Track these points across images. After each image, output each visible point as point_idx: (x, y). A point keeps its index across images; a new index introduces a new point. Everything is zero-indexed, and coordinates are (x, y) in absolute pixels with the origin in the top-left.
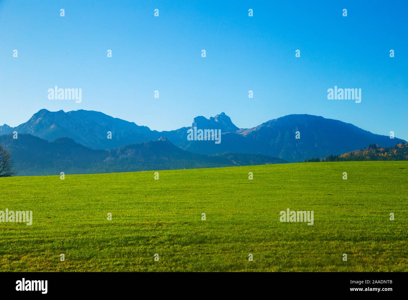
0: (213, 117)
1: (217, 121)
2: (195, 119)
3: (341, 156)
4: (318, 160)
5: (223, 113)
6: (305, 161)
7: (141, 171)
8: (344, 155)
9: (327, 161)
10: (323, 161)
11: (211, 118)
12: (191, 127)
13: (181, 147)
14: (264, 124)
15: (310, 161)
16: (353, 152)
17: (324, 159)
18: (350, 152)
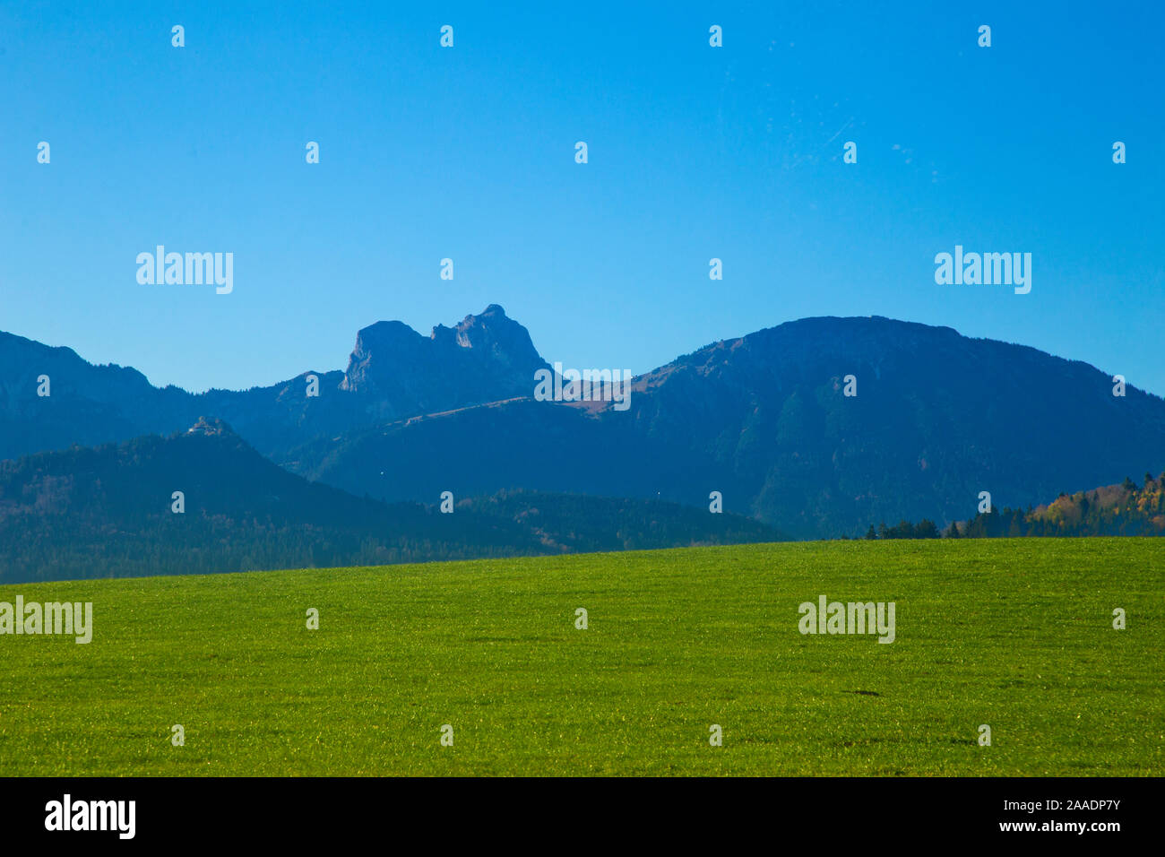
0: (450, 325)
1: (465, 343)
2: (363, 334)
3: (1038, 513)
4: (929, 531)
5: (496, 310)
6: (872, 536)
7: (103, 576)
8: (1051, 510)
9: (969, 534)
10: (955, 534)
11: (440, 330)
12: (344, 371)
13: (295, 467)
14: (682, 359)
15: (891, 534)
16: (1090, 494)
17: (960, 526)
18: (1078, 495)
